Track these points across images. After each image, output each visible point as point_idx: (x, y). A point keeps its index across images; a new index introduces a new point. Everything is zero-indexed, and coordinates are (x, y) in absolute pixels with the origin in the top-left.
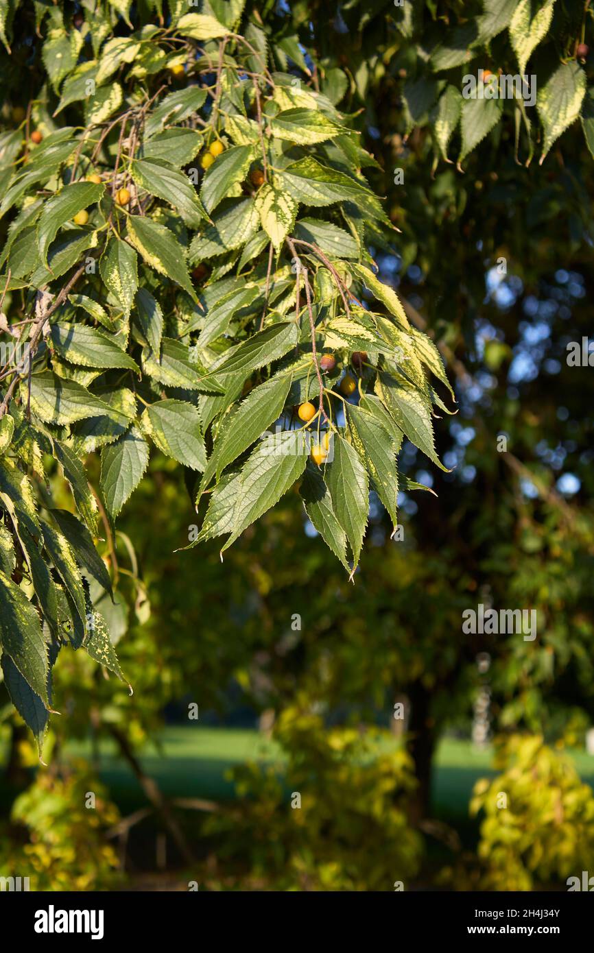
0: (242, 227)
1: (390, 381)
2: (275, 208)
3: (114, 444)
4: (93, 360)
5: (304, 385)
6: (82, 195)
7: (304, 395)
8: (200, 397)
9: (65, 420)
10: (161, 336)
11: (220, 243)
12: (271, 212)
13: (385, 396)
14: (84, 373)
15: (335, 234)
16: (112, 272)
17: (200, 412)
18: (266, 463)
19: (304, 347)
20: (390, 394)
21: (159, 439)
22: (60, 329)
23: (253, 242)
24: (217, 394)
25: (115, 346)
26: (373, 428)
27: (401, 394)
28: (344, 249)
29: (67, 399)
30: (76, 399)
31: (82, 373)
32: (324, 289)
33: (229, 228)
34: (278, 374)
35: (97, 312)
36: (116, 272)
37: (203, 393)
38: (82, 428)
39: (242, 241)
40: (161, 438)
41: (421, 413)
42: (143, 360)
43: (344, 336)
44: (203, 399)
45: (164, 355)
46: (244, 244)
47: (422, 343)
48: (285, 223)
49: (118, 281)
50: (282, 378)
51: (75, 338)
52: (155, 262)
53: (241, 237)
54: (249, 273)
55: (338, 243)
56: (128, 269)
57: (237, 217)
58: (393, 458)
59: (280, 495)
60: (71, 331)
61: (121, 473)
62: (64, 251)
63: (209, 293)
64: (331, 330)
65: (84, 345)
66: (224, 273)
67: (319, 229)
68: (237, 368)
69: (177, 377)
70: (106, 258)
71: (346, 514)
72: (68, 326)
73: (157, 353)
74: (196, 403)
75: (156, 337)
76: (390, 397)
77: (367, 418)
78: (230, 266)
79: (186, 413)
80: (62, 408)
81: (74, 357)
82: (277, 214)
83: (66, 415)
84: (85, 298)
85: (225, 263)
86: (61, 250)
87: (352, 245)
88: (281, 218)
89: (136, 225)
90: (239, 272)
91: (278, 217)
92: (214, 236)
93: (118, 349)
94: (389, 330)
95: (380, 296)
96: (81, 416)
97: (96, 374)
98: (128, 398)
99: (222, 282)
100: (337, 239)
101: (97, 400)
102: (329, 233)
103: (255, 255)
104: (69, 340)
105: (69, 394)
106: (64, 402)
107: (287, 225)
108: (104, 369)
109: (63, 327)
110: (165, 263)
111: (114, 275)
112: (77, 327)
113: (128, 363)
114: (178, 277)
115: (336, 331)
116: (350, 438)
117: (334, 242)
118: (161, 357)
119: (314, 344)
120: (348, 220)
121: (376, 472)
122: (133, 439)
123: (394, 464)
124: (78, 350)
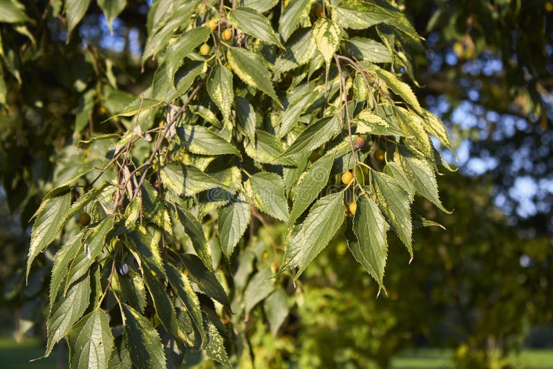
0: (310, 48)
1: (406, 152)
2: (327, 34)
3: (227, 205)
4: (207, 149)
5: (345, 159)
6: (196, 37)
7: (345, 166)
8: (284, 169)
9: (191, 192)
10: (254, 129)
11: (295, 61)
12: (324, 37)
13: (402, 163)
14: (203, 159)
15: (375, 46)
16: (216, 89)
17: (284, 179)
18: (320, 217)
19: (344, 133)
20: (406, 161)
21: (257, 201)
22: (185, 130)
23: (317, 58)
24: (294, 167)
25: (222, 139)
26: (392, 187)
27: (414, 161)
28: (382, 57)
29: (191, 178)
30: (197, 177)
31: (202, 159)
32: (360, 89)
33: (301, 50)
34: (329, 153)
35: (210, 116)
36: (219, 88)
37: (285, 167)
38: (204, 197)
39: (310, 58)
40: (258, 199)
41: (428, 173)
42: (245, 146)
43: (368, 124)
44: (286, 171)
45: (258, 141)
46: (311, 60)
47: (433, 121)
48: (334, 44)
49: (220, 95)
50: (329, 155)
51: (196, 136)
52: (247, 78)
53: (309, 55)
54: (318, 79)
55: (377, 53)
56: (227, 86)
57: (306, 42)
58: (407, 207)
59: (328, 241)
60: (193, 131)
61: (233, 225)
62: (186, 76)
63: (292, 95)
64: (360, 120)
65: (201, 140)
66: (301, 80)
67: (364, 44)
68: (297, 151)
69: (267, 156)
70: (212, 79)
71: (371, 251)
72: (190, 128)
73: (253, 141)
74: (281, 174)
75: (251, 129)
76: (406, 163)
77: (388, 180)
78: (304, 75)
79: (275, 181)
80: (188, 184)
81: (195, 148)
82: (329, 38)
83: (191, 189)
84: (201, 108)
85: (301, 73)
86: (184, 76)
87: (387, 53)
88: (331, 41)
89: (235, 54)
90: (308, 79)
91: (329, 40)
92: (290, 56)
93: (225, 142)
94: (404, 115)
95: (399, 91)
96: (201, 190)
97: (211, 159)
98: (236, 172)
99: (300, 87)
100: (376, 50)
101: (210, 178)
102: (371, 46)
103: (318, 67)
104: (191, 137)
105: (191, 175)
106: (189, 180)
107: (335, 46)
108: (216, 156)
109: (187, 129)
110: (255, 79)
111: (218, 91)
112: (197, 128)
113: (233, 150)
114: (265, 88)
115: (363, 121)
116: (374, 197)
117: (374, 52)
118: (256, 144)
119: (350, 130)
120: (382, 36)
121: (396, 218)
122: (240, 201)
123: (409, 212)
124: (197, 144)
